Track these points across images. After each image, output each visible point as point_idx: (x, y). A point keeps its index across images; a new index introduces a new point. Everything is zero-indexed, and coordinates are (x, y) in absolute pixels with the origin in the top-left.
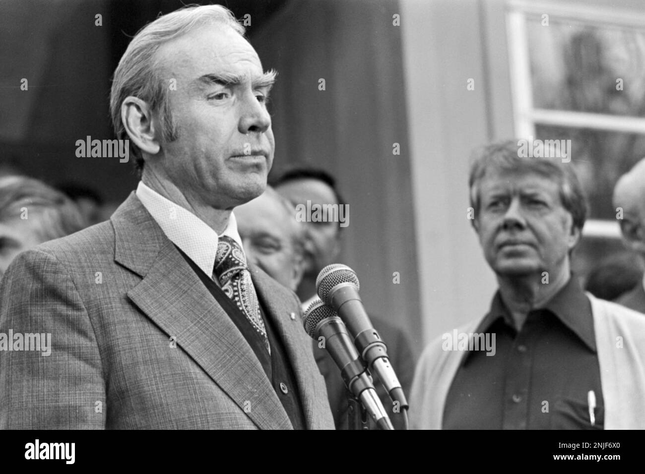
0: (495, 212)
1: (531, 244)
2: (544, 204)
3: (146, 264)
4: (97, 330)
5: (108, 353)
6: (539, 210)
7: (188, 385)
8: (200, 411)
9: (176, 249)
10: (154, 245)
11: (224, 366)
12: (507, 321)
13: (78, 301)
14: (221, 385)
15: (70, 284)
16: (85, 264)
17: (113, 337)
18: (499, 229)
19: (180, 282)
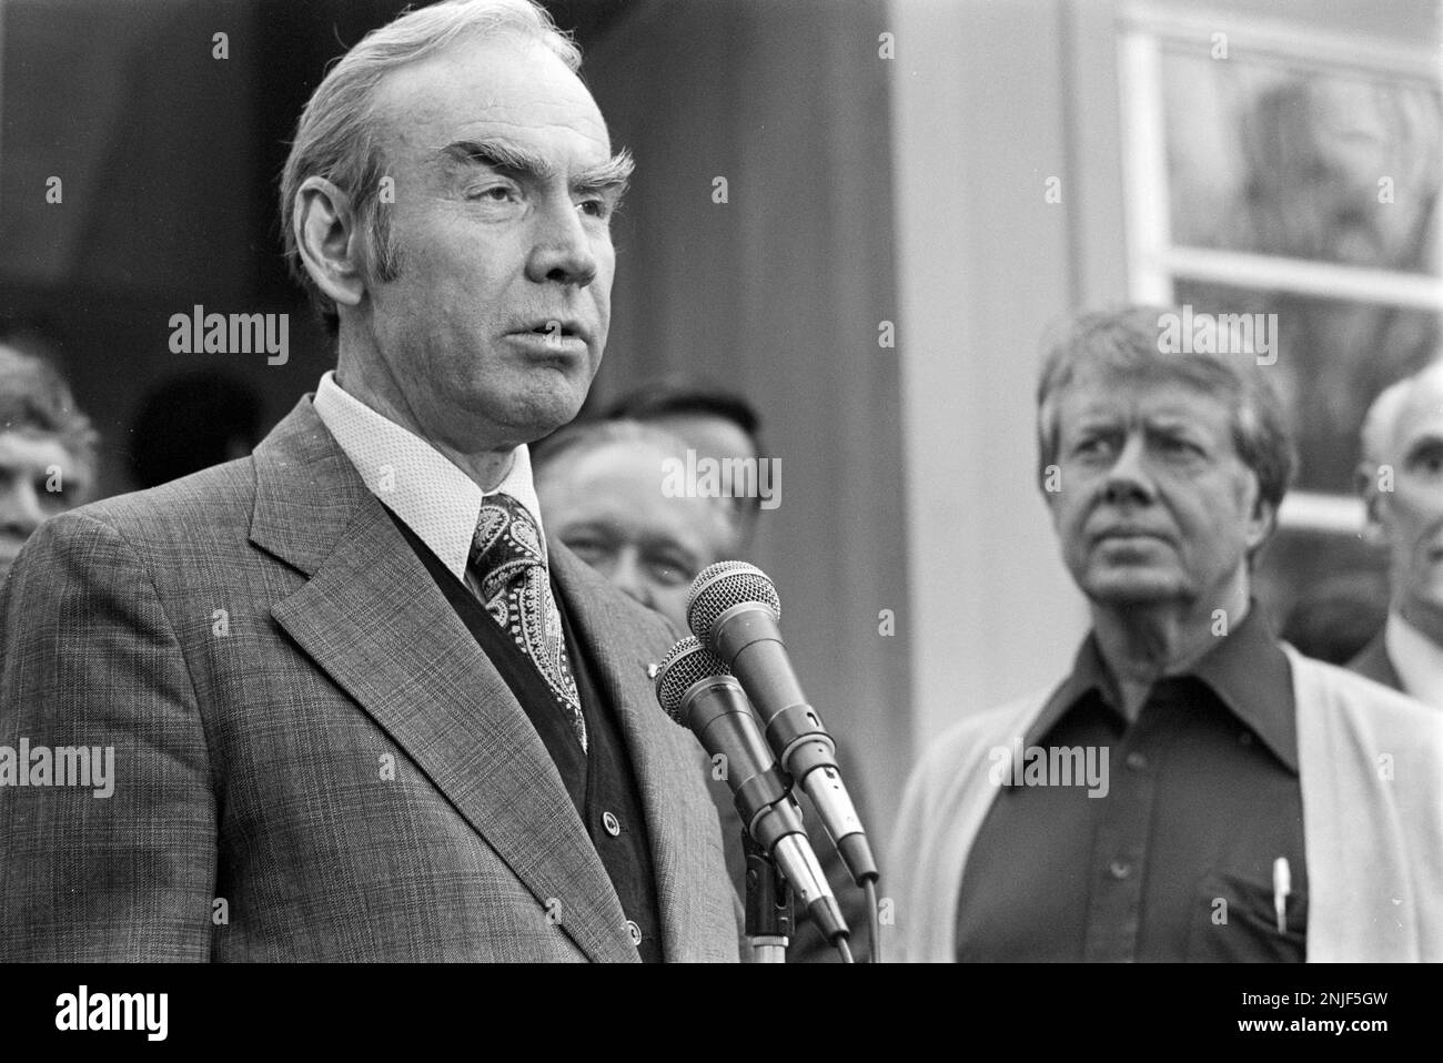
0: (1089, 463)
1: (1164, 537)
2: (1199, 450)
3: (317, 549)
4: (200, 688)
5: (223, 739)
6: (1185, 462)
7: (392, 810)
8: (417, 869)
9: (387, 518)
10: (340, 507)
11: (474, 772)
12: (1108, 697)
13: (161, 624)
14: (466, 813)
15: (146, 588)
16: (183, 547)
17: (235, 702)
18: (1096, 502)
19: (389, 589)
